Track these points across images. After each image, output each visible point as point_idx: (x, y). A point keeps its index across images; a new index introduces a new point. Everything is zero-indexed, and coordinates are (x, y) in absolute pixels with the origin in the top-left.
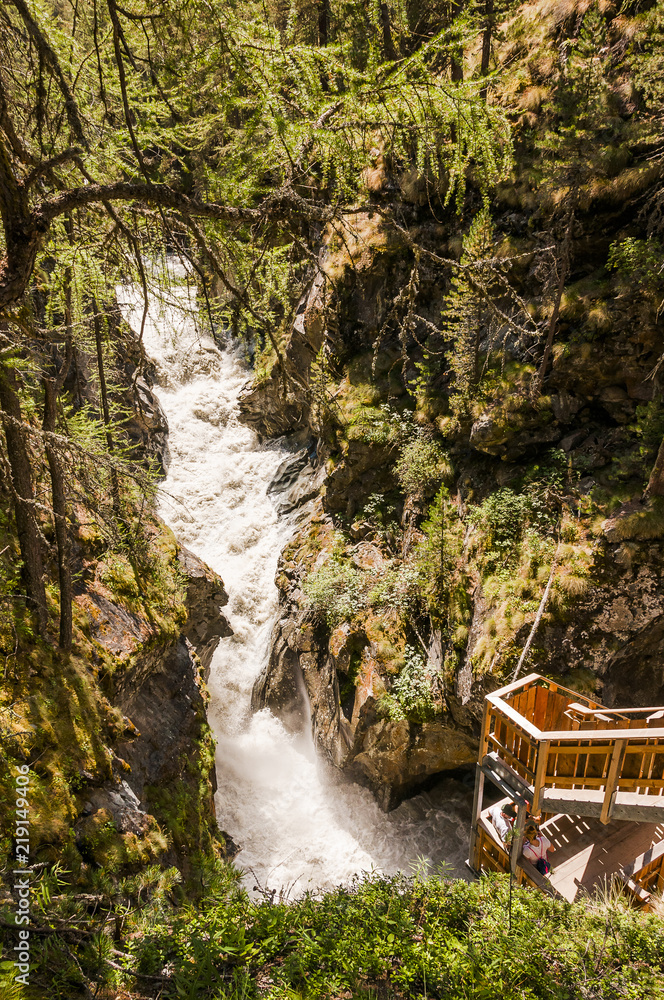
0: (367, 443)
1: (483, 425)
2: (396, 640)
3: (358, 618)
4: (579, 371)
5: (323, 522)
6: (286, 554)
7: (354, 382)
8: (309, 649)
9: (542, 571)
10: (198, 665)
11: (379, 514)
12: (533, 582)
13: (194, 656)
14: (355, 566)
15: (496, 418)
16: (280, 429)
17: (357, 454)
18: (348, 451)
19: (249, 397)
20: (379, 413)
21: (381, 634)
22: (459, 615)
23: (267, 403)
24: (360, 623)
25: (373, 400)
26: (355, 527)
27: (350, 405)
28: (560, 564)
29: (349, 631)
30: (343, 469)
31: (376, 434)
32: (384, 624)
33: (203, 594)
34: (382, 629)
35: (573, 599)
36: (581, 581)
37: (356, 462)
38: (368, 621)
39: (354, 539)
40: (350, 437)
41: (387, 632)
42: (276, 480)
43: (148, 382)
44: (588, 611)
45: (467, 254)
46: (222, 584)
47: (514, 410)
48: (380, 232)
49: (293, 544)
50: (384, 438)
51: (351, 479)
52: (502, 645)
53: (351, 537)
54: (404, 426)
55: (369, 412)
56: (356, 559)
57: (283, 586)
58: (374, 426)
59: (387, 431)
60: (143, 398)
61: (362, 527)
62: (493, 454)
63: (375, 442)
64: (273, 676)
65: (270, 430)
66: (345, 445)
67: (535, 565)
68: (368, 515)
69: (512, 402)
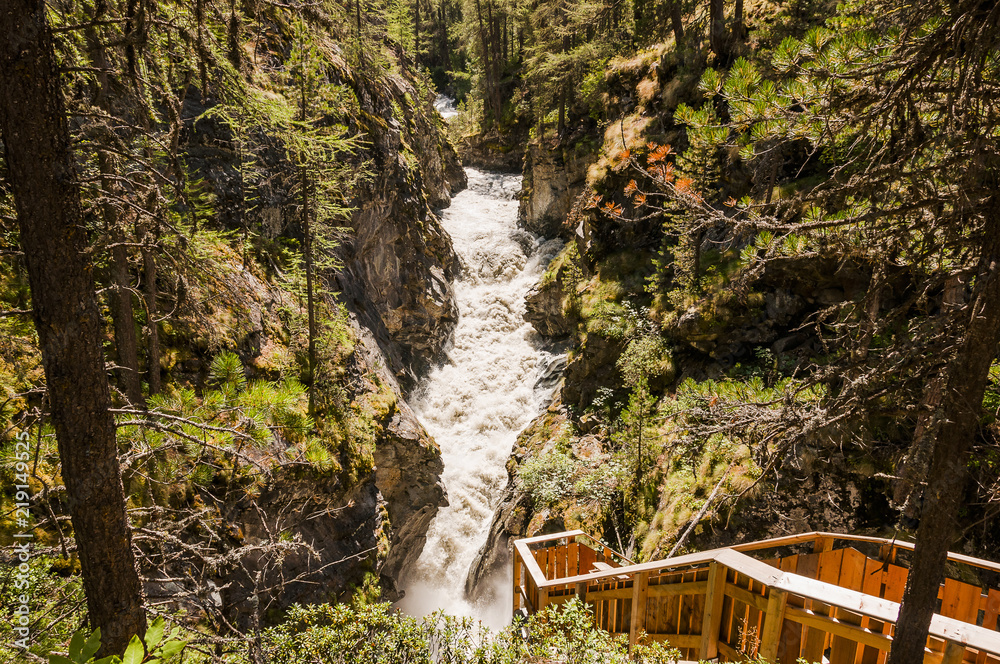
0: (604, 338)
1: (688, 317)
2: (592, 533)
3: (561, 505)
4: (795, 270)
5: (558, 412)
6: (520, 439)
7: (603, 279)
8: (518, 532)
9: (719, 468)
10: (384, 518)
11: (608, 409)
12: (709, 480)
13: (381, 510)
14: (573, 457)
15: (704, 311)
16: (561, 331)
17: (594, 348)
18: (586, 344)
19: (534, 297)
20: (619, 309)
21: (578, 524)
22: (642, 510)
23: (550, 305)
24: (561, 510)
25: (617, 297)
26: (584, 419)
27: (595, 300)
28: (738, 464)
29: (548, 517)
30: (580, 361)
31: (613, 329)
32: (583, 515)
33: (415, 458)
34: (580, 519)
35: (745, 502)
36: (751, 482)
37: (592, 355)
38: (570, 510)
39: (581, 431)
40: (589, 330)
41: (585, 524)
42: (544, 377)
43: (447, 275)
44: (762, 519)
45: (692, 147)
46: (438, 452)
47: (722, 305)
48: (641, 136)
49: (528, 431)
50: (621, 333)
51: (587, 373)
52: (663, 540)
53: (579, 430)
54: (640, 323)
55: (609, 307)
56: (575, 450)
57: (511, 470)
58: (613, 321)
59: (625, 327)
60: (437, 289)
61: (590, 420)
62: (702, 349)
63: (612, 337)
64: (488, 557)
65: (550, 331)
66: (584, 337)
67: (714, 463)
68: (596, 408)
69: (721, 297)
